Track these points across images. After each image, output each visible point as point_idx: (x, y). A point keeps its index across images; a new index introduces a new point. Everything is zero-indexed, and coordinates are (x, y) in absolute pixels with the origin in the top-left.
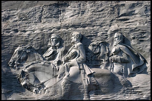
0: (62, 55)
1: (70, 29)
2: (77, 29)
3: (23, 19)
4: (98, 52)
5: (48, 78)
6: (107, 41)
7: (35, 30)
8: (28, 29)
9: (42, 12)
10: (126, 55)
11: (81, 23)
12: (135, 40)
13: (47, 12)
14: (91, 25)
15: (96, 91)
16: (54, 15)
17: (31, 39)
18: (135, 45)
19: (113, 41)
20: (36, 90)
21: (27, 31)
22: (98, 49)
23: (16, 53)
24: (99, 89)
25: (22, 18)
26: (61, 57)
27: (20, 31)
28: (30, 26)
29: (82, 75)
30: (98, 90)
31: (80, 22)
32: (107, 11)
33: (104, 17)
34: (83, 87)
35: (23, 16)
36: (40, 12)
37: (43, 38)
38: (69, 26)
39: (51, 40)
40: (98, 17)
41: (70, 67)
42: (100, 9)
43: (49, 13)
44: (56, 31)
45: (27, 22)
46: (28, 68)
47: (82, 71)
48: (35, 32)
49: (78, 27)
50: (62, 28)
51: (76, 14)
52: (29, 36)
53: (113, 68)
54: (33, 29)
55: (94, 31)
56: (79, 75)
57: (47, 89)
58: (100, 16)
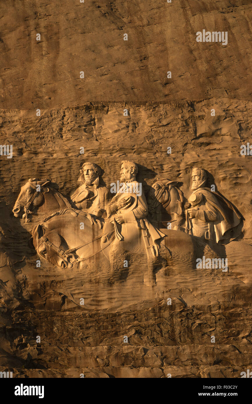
0: (104, 201)
1: (115, 154)
2: (129, 155)
3: (30, 130)
4: (166, 199)
5: (84, 242)
6: (178, 180)
7: (54, 152)
8: (41, 150)
9: (63, 119)
10: (213, 208)
11: (134, 146)
12: (226, 183)
13: (72, 120)
14: (152, 150)
15: (166, 268)
16: (86, 126)
17: (48, 167)
18: (226, 190)
19: (189, 181)
20: (63, 262)
21: (41, 153)
22: (167, 194)
23: (24, 193)
24: (172, 265)
25: (28, 128)
26: (102, 205)
27: (27, 152)
28: (44, 145)
29: (144, 239)
30: (171, 267)
31: (133, 144)
32: (176, 127)
33: (171, 137)
34: (147, 261)
35: (29, 124)
36: (59, 119)
37: (70, 168)
38: (114, 150)
39: (83, 172)
40: (161, 135)
41: (122, 224)
42: (164, 122)
43: (76, 123)
44: (92, 156)
45: (38, 136)
46: (48, 222)
47: (144, 234)
48: (55, 156)
49: (130, 153)
50: (102, 152)
51: (124, 128)
52: (44, 163)
53: (191, 230)
54: (50, 149)
55: (157, 161)
56: (139, 240)
57: (84, 260)
58: (165, 135)
